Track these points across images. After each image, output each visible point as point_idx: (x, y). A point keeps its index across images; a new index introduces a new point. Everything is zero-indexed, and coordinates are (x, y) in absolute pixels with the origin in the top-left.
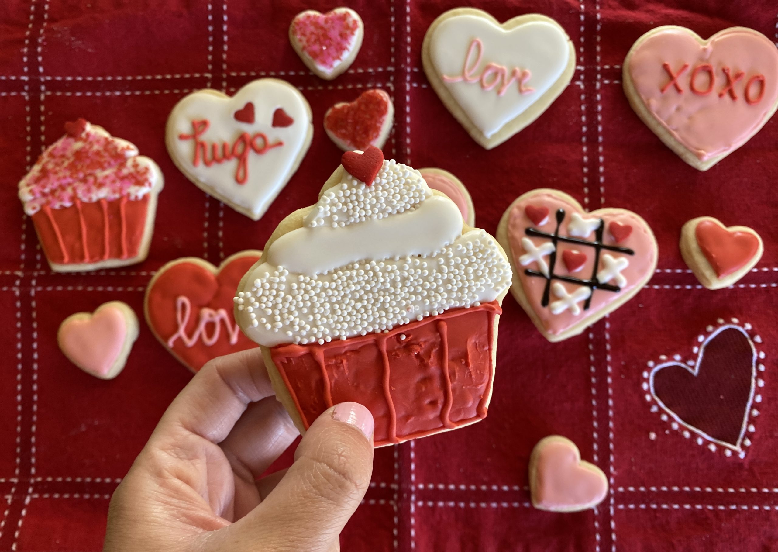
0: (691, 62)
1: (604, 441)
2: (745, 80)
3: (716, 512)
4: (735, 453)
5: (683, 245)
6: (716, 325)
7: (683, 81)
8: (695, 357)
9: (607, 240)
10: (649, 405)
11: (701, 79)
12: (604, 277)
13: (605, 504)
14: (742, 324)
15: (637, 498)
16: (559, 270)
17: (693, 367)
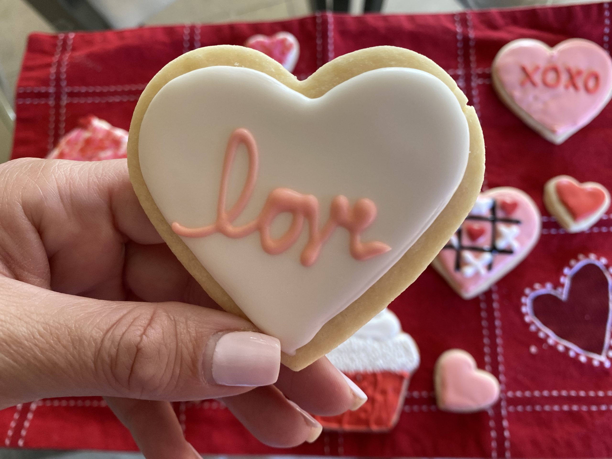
0: (542, 64)
1: (494, 355)
2: (584, 76)
3: (590, 412)
4: (602, 363)
5: (547, 200)
6: (578, 260)
7: (537, 78)
8: (562, 285)
9: (500, 214)
10: (528, 325)
11: (551, 77)
12: (501, 244)
13: (497, 406)
14: (598, 259)
15: (524, 401)
16: (466, 242)
17: (562, 293)
